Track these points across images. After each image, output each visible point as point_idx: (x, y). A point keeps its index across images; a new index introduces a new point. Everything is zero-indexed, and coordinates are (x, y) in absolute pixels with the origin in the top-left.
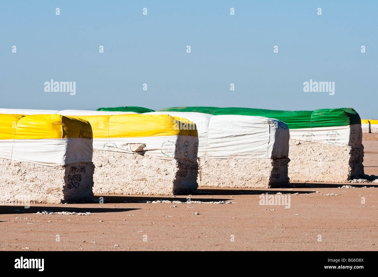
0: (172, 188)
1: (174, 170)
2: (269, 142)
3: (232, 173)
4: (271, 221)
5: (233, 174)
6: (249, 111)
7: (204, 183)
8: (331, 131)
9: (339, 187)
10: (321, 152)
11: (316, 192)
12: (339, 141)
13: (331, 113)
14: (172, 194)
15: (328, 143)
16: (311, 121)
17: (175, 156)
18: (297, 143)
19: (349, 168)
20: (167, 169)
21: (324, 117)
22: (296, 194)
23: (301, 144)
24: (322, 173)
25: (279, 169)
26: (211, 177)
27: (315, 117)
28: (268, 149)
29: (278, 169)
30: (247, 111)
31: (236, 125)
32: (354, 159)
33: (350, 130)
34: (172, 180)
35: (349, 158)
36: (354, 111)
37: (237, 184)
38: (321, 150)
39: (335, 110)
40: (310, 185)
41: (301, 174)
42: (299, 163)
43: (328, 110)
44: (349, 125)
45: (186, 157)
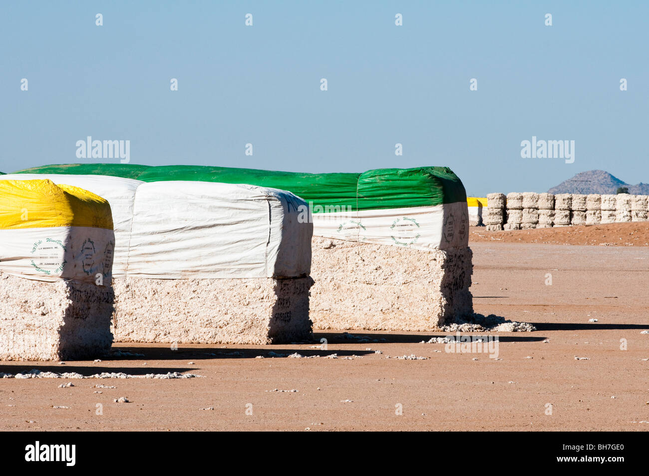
0: (55, 346)
1: (60, 305)
2: (269, 242)
3: (186, 311)
4: (294, 416)
5: (188, 312)
6: (221, 173)
7: (124, 333)
8: (401, 218)
9: (423, 342)
10: (379, 264)
11: (374, 352)
12: (420, 240)
13: (400, 178)
14: (56, 358)
15: (394, 245)
16: (358, 195)
17: (63, 274)
18: (327, 243)
19: (441, 299)
20: (44, 301)
21: (386, 186)
22: (332, 356)
23: (335, 246)
24: (382, 310)
25: (291, 302)
26: (138, 320)
27: (367, 186)
28: (267, 256)
29: (288, 301)
30: (215, 174)
31: (195, 204)
32: (451, 280)
33: (444, 216)
34: (56, 327)
35: (441, 278)
36: (452, 172)
37: (197, 336)
38: (380, 260)
39: (410, 172)
40: (357, 337)
41: (335, 312)
42: (331, 289)
43: (395, 172)
44: (441, 203)
45: (88, 275)
